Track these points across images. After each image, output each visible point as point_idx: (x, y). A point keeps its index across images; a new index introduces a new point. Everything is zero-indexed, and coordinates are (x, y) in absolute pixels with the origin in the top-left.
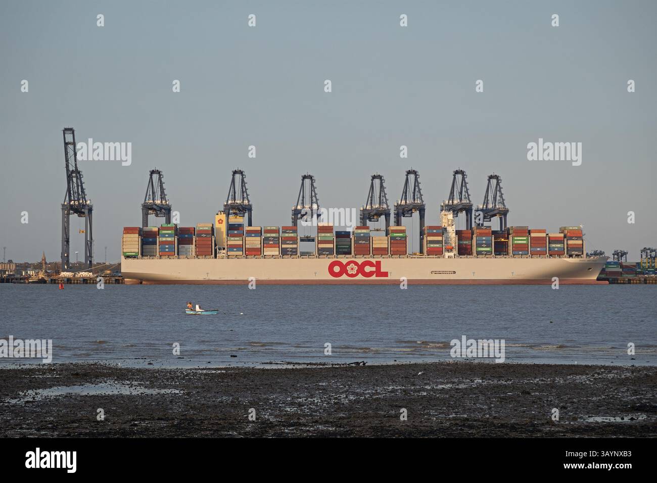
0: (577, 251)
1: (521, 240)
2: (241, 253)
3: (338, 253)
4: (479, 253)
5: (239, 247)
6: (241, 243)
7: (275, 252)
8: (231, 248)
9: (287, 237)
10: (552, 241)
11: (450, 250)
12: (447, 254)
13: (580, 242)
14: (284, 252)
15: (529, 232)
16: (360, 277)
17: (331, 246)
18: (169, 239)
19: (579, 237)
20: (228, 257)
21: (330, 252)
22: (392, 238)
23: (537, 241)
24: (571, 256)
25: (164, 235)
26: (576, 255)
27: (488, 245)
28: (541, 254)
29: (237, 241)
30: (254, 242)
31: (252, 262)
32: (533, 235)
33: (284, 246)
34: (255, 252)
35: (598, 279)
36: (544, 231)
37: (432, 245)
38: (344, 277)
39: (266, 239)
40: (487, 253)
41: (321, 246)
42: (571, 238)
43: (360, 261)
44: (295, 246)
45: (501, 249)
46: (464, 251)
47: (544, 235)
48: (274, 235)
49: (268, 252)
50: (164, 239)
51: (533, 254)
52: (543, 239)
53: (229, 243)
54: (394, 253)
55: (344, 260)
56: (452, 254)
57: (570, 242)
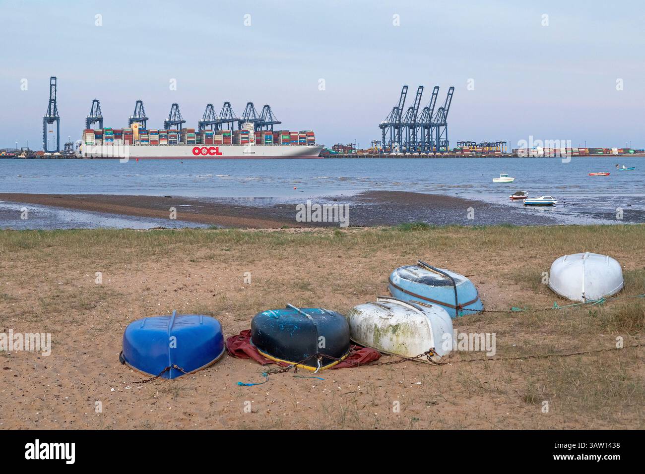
0: (312, 142)
1: (286, 137)
2: (148, 143)
3: (197, 143)
4: (266, 143)
5: (147, 140)
6: (147, 138)
7: (165, 142)
8: (143, 140)
9: (172, 135)
10: (301, 138)
11: (252, 142)
12: (251, 144)
13: (313, 138)
14: (170, 143)
15: (290, 133)
16: (208, 155)
17: (194, 139)
18: (110, 136)
19: (313, 136)
20: (142, 145)
21: (193, 142)
22: (224, 136)
23: (294, 138)
24: (309, 145)
25: (107, 134)
26: (312, 144)
27: (271, 140)
28: (296, 144)
29: (145, 137)
30: (155, 137)
31: (154, 147)
32: (292, 134)
33: (170, 139)
34: (155, 143)
35: (319, 156)
36: (297, 133)
37: (244, 139)
38: (200, 155)
39: (161, 136)
40: (270, 144)
41: (188, 139)
42: (309, 136)
43: (208, 147)
44: (175, 139)
45: (276, 142)
46: (259, 142)
47: (297, 135)
48: (165, 134)
49: (162, 142)
50: (108, 136)
51: (292, 144)
52: (297, 136)
53: (142, 138)
54: (225, 143)
55: (200, 147)
56: (253, 144)
57: (309, 138)
